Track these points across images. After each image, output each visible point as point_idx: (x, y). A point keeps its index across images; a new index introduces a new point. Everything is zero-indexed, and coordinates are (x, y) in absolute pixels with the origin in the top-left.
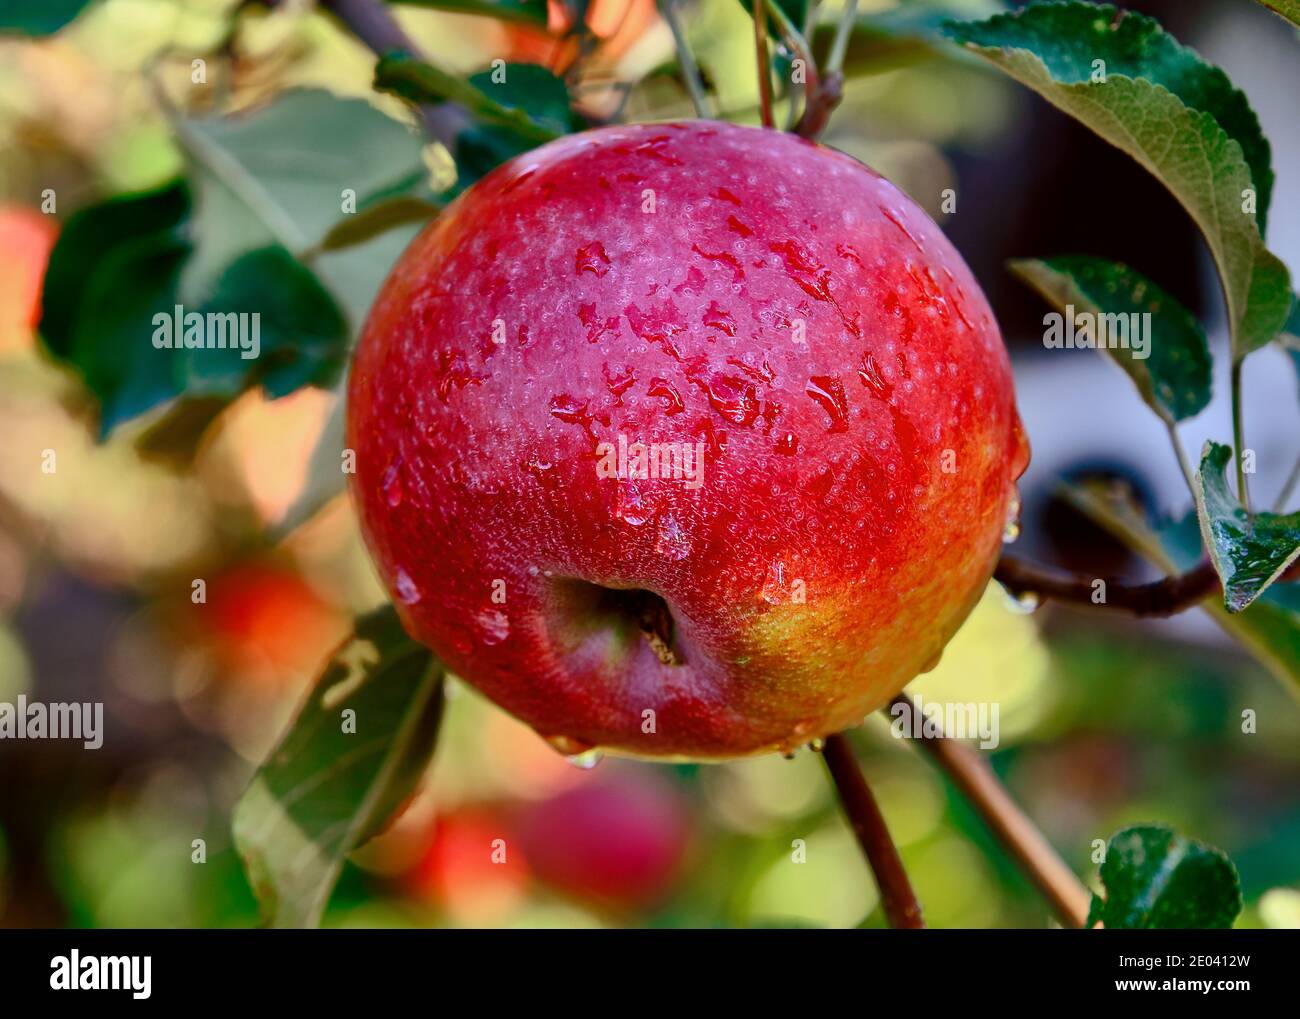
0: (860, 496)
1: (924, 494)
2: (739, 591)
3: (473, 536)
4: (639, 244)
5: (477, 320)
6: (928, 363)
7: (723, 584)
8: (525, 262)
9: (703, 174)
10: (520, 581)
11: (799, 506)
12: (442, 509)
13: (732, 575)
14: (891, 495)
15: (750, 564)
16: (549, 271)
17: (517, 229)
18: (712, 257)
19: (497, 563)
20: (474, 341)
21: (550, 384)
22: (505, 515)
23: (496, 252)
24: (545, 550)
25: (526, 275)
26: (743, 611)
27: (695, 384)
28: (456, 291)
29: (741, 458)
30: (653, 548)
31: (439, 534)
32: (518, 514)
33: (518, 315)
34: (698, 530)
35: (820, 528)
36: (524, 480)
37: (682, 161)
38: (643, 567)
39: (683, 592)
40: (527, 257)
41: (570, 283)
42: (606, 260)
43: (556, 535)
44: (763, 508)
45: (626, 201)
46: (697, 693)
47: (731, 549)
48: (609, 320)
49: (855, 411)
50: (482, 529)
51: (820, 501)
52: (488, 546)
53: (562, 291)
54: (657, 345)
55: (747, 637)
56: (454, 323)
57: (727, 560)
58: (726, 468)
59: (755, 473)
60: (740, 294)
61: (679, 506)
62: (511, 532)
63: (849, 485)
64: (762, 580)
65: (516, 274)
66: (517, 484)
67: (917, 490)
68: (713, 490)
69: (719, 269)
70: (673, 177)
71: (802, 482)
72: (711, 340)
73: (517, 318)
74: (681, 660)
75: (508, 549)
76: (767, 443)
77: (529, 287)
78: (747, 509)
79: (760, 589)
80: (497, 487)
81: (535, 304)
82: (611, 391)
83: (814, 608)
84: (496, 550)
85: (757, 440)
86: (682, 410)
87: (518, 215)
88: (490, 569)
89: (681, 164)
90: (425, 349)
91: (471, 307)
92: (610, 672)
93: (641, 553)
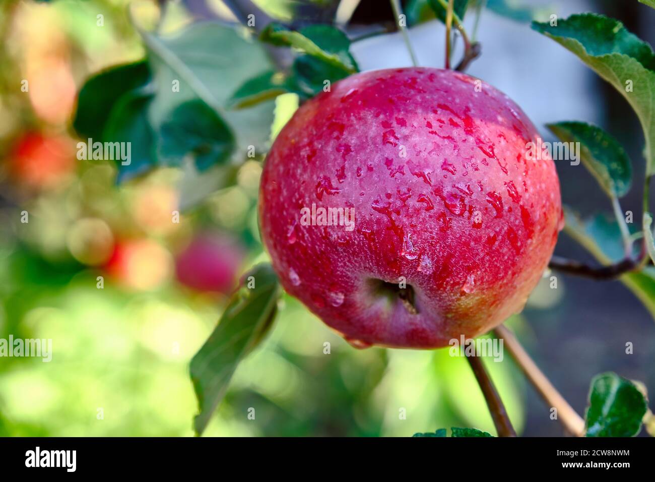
0: (507, 245)
1: (532, 243)
2: (453, 287)
3: (331, 260)
4: (411, 132)
5: (336, 163)
6: (534, 184)
7: (446, 285)
8: (358, 138)
9: (435, 97)
10: (352, 280)
11: (482, 251)
12: (317, 247)
13: (451, 280)
14: (519, 244)
15: (459, 276)
16: (370, 143)
17: (352, 121)
18: (444, 138)
19: (342, 272)
20: (335, 173)
21: (372, 195)
22: (348, 252)
23: (343, 131)
24: (365, 267)
25: (359, 143)
26: (454, 295)
27: (438, 197)
28: (324, 149)
29: (458, 230)
30: (416, 269)
31: (314, 258)
32: (354, 252)
33: (356, 163)
34: (437, 262)
35: (490, 260)
36: (358, 237)
37: (425, 90)
38: (411, 277)
39: (428, 287)
40: (359, 135)
41: (380, 149)
42: (397, 138)
43: (372, 262)
44: (467, 252)
45: (403, 110)
46: (424, 326)
47: (452, 270)
48: (400, 166)
49: (506, 208)
50: (336, 257)
51: (491, 248)
52: (338, 264)
53: (377, 152)
54: (421, 179)
55: (454, 306)
56: (324, 163)
57: (450, 274)
58: (452, 234)
59: (464, 237)
60: (457, 155)
61: (430, 251)
62: (350, 259)
63: (503, 241)
64: (464, 283)
65: (354, 143)
66: (355, 239)
67: (529, 241)
68: (445, 244)
69: (447, 143)
70: (423, 98)
71: (484, 240)
72: (445, 177)
73: (356, 164)
74: (418, 311)
75: (348, 266)
76: (469, 223)
77: (361, 149)
78: (459, 252)
79: (462, 286)
80: (345, 239)
81: (364, 158)
82: (401, 199)
83: (484, 294)
84: (342, 266)
85: (465, 222)
86: (432, 208)
87: (352, 114)
88: (339, 274)
89: (425, 92)
90: (309, 174)
91: (332, 157)
92: (385, 316)
93: (411, 271)
